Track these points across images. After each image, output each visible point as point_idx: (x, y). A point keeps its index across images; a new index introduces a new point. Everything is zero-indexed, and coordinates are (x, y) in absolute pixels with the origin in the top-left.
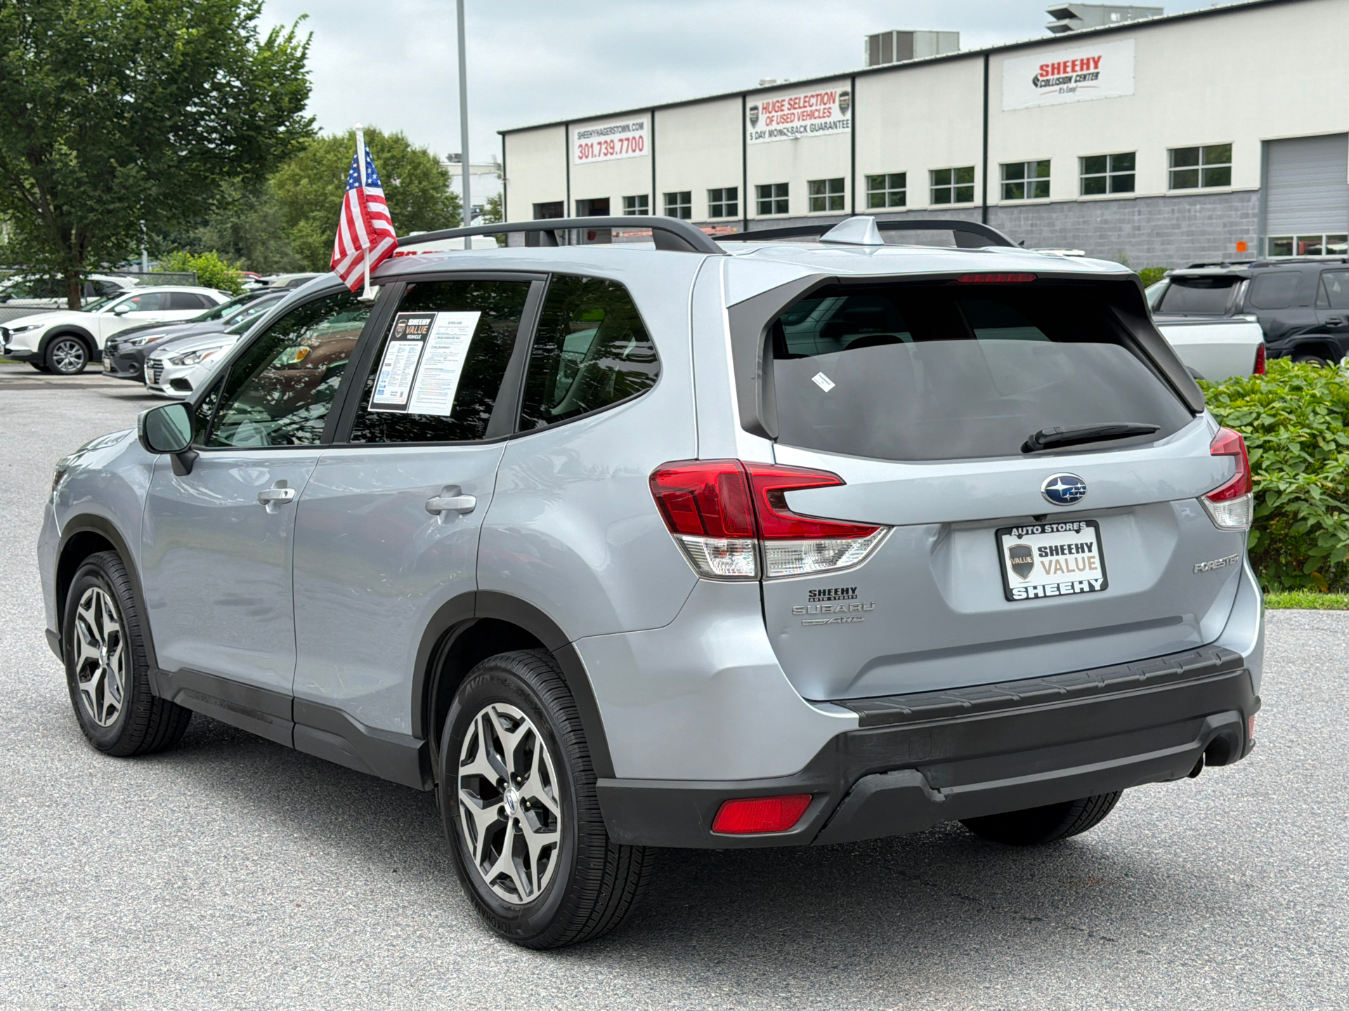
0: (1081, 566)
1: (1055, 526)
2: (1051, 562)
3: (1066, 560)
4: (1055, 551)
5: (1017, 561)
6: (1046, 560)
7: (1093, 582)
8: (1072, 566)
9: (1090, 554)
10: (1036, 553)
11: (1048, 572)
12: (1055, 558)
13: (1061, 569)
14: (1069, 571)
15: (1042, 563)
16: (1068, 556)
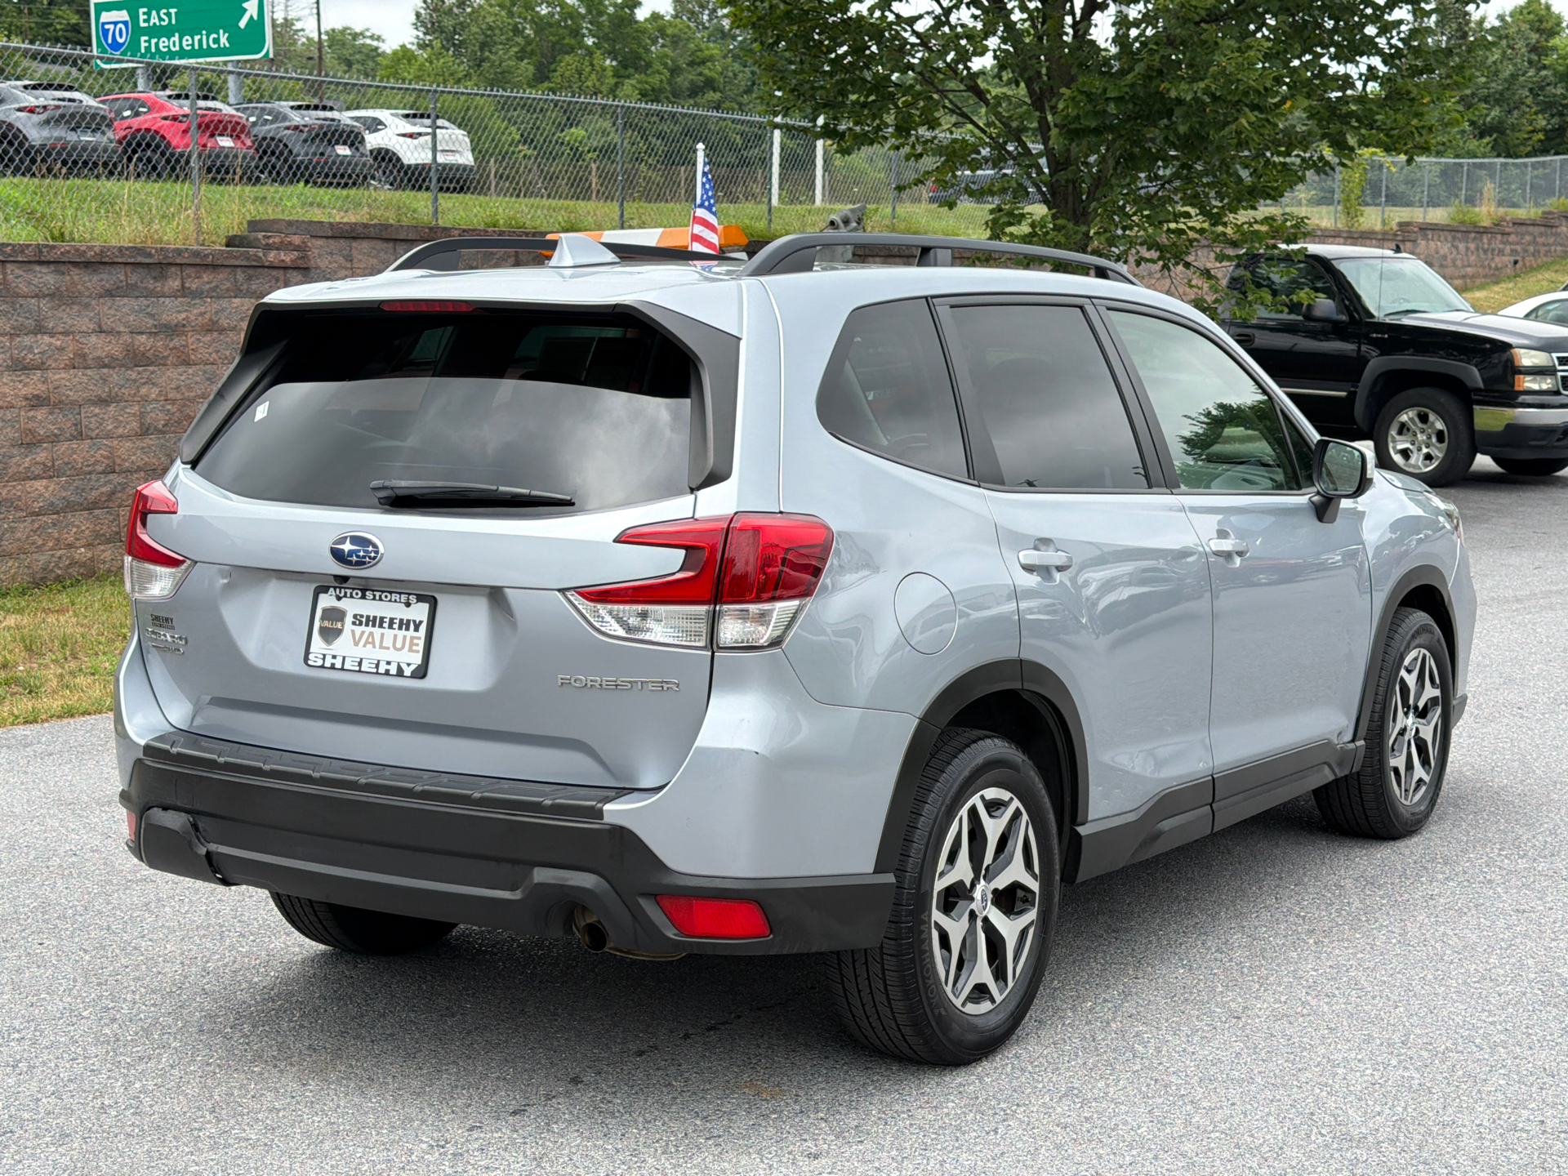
0: (399, 645)
1: (378, 594)
2: (363, 633)
3: (383, 635)
4: (372, 621)
5: (326, 624)
6: (358, 630)
7: (404, 666)
8: (388, 642)
9: (416, 634)
10: (349, 619)
11: (356, 644)
12: (370, 629)
13: (373, 643)
14: (381, 647)
15: (353, 632)
16: (386, 631)
